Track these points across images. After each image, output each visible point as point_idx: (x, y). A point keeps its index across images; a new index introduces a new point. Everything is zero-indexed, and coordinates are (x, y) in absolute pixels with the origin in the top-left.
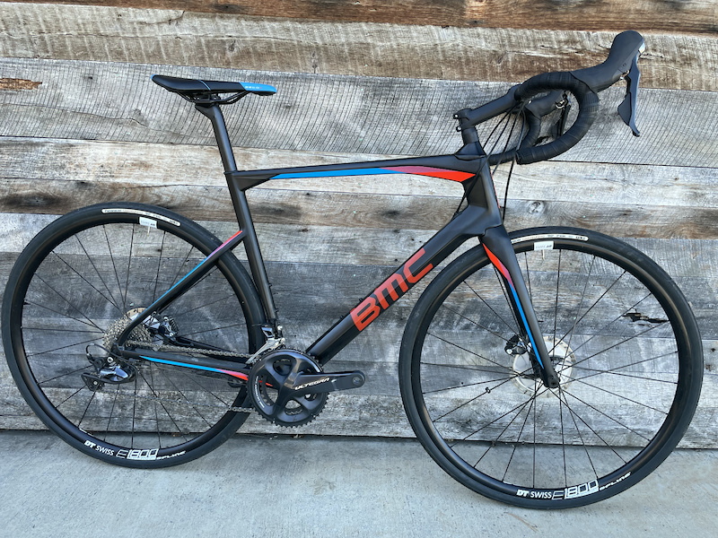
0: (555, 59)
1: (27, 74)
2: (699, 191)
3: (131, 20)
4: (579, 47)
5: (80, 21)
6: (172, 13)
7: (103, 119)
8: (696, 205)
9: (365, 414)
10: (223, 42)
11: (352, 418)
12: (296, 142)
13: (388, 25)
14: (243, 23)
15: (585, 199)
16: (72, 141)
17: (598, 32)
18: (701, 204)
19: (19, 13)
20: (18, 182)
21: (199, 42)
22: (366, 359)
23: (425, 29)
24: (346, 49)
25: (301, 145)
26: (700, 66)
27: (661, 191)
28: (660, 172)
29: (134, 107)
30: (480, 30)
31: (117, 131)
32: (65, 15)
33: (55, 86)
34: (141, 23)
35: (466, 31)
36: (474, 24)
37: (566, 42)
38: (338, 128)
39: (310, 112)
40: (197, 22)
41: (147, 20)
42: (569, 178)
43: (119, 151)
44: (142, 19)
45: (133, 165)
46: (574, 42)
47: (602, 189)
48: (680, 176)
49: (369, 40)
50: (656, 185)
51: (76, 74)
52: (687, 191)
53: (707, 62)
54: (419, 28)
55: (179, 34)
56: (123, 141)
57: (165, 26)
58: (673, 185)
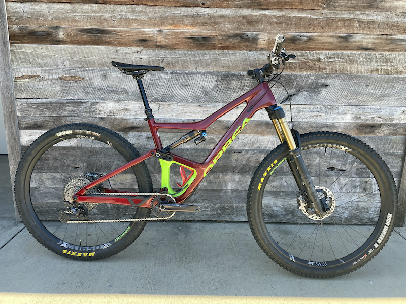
0: (296, 63)
1: (79, 74)
2: (358, 116)
3: (122, 52)
4: (306, 58)
5: (101, 53)
6: (138, 49)
7: (110, 91)
8: (357, 121)
9: (220, 212)
10: (159, 60)
11: (214, 213)
12: (189, 99)
13: (226, 51)
14: (167, 51)
15: (310, 120)
16: (98, 101)
17: (314, 52)
18: (359, 121)
19: (75, 50)
20: (75, 118)
21: (149, 60)
22: (219, 189)
23: (242, 52)
24: (209, 61)
25: (191, 100)
26: (357, 64)
27: (342, 116)
28: (341, 108)
29: (123, 87)
30: (264, 52)
31: (116, 97)
32: (94, 50)
33: (91, 79)
34: (126, 53)
35: (259, 52)
36: (262, 49)
37: (300, 56)
38: (206, 93)
39: (194, 87)
40: (148, 52)
41: (128, 51)
42: (303, 111)
43: (117, 105)
44: (126, 51)
45: (123, 110)
46: (304, 56)
47: (317, 116)
48: (350, 110)
49: (219, 57)
50: (340, 114)
51: (99, 74)
52: (354, 116)
53: (360, 62)
54: (239, 52)
55: (141, 57)
56: (119, 100)
57: (136, 54)
58: (347, 113)
